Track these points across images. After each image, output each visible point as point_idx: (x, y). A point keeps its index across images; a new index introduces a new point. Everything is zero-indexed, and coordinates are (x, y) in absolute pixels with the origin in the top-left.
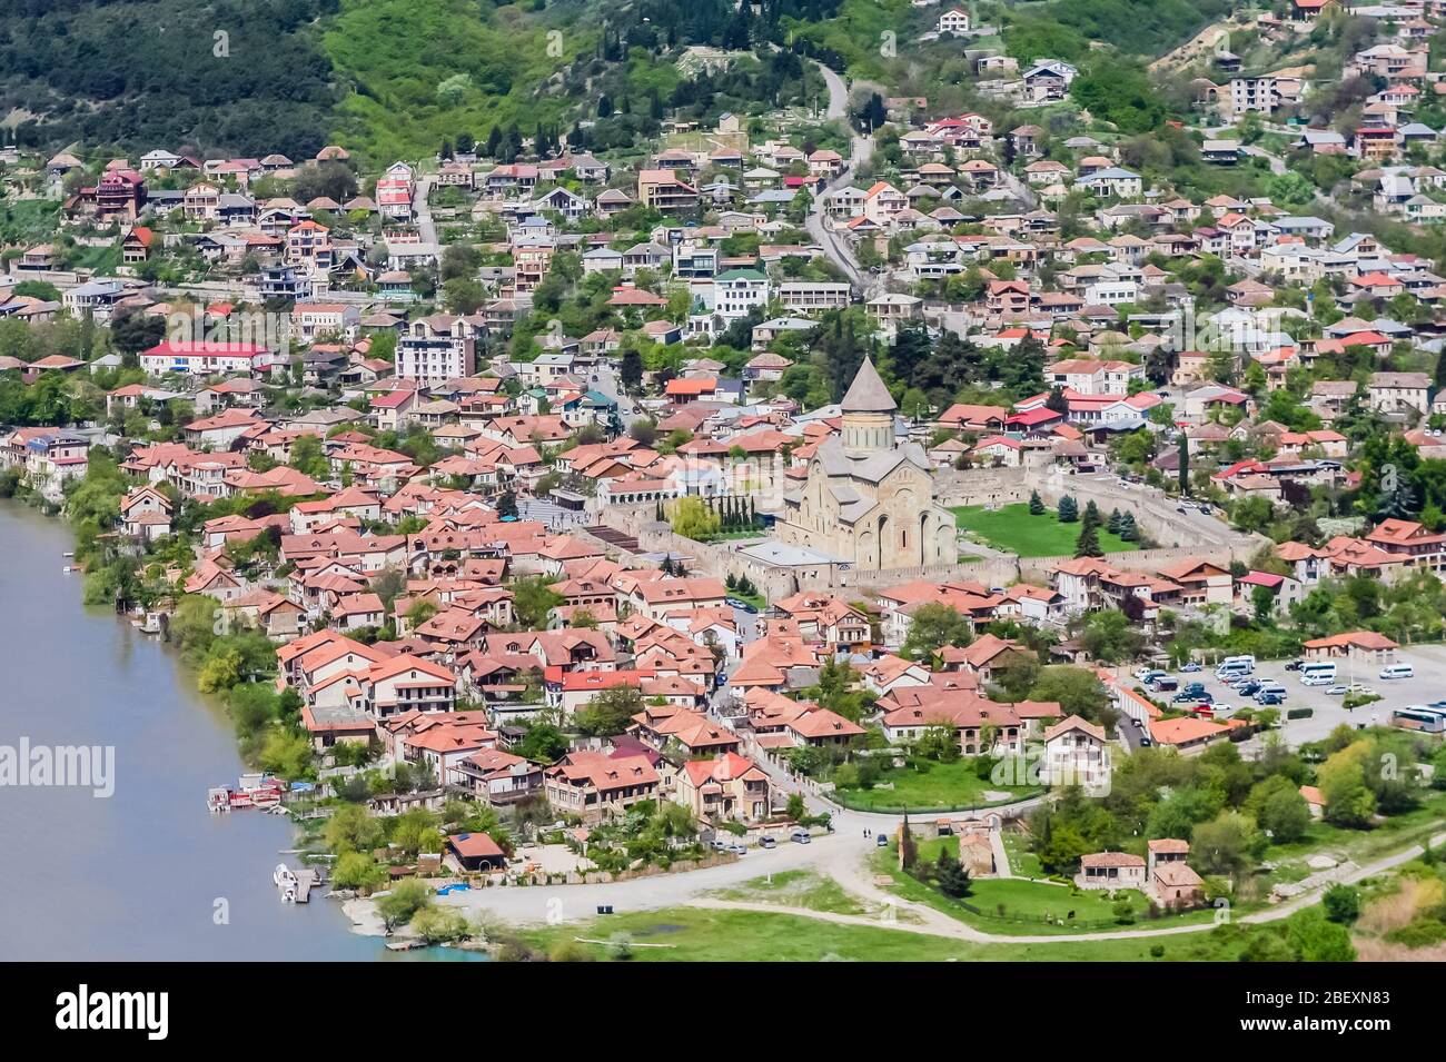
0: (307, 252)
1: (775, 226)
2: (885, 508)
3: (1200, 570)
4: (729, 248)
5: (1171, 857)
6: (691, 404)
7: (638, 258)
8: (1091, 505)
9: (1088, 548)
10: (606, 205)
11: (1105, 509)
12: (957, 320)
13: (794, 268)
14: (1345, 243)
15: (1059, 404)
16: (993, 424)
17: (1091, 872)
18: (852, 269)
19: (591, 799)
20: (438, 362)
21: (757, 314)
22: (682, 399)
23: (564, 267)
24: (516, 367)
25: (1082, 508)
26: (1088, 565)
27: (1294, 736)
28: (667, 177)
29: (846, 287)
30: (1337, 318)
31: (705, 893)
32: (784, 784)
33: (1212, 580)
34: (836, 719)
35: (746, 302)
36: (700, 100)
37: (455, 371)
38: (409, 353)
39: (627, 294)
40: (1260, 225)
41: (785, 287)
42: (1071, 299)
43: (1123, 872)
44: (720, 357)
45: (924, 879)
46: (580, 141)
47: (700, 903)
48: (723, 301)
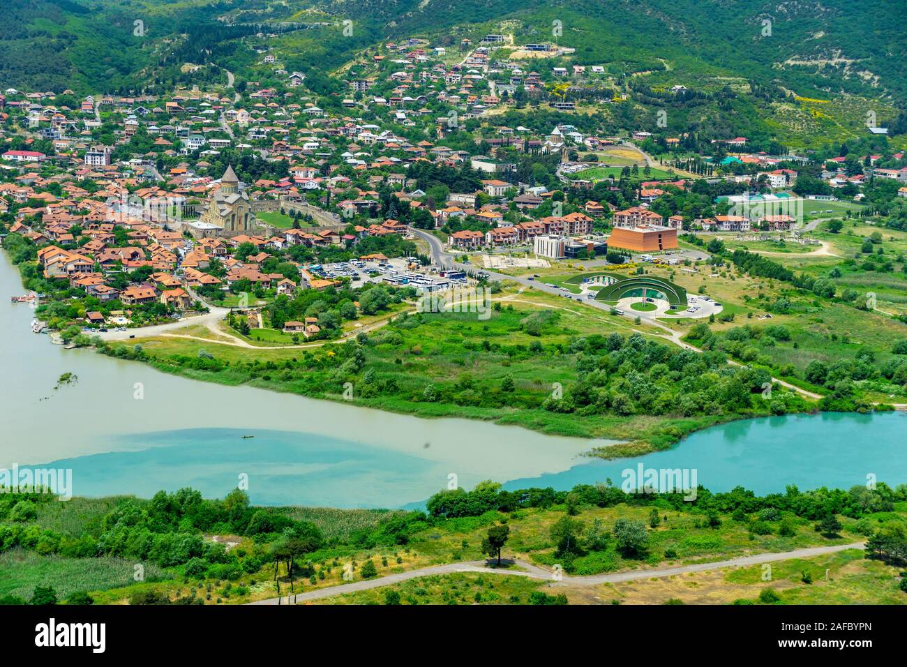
0: (58, 124)
1: (208, 121)
2: (235, 212)
3: (330, 234)
4: (193, 128)
5: (312, 323)
6: (178, 177)
7: (164, 130)
8: (299, 212)
9: (296, 226)
10: (155, 113)
11: (304, 213)
12: (264, 153)
13: (214, 135)
14: (384, 134)
15: (292, 180)
16: (272, 186)
17: (287, 327)
18: (232, 136)
19: (133, 301)
20: (99, 160)
21: (202, 148)
22: (176, 175)
23: (141, 130)
24: (124, 163)
25: (297, 212)
26: (295, 231)
27: (355, 285)
28: (175, 104)
29: (229, 141)
30: (379, 156)
31: (167, 331)
32: (195, 297)
33: (333, 237)
34: (213, 278)
35: (197, 145)
36: (188, 80)
37: (104, 164)
38: (89, 157)
39: (161, 141)
40: (358, 126)
41: (210, 141)
42: (298, 147)
43: (297, 328)
44: (188, 162)
45: (236, 328)
46: (148, 92)
47: (164, 335)
48: (190, 144)
